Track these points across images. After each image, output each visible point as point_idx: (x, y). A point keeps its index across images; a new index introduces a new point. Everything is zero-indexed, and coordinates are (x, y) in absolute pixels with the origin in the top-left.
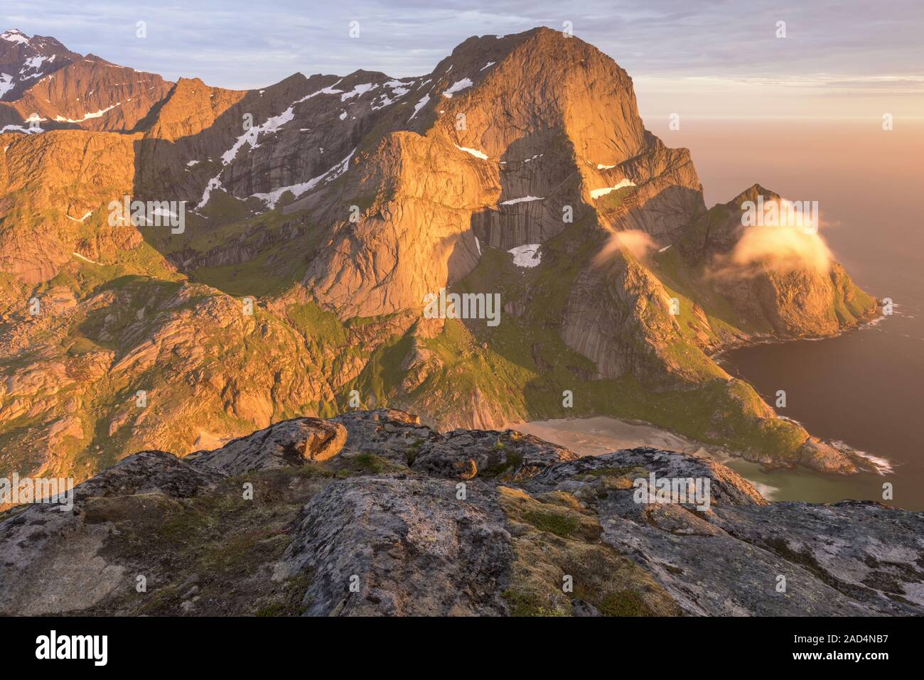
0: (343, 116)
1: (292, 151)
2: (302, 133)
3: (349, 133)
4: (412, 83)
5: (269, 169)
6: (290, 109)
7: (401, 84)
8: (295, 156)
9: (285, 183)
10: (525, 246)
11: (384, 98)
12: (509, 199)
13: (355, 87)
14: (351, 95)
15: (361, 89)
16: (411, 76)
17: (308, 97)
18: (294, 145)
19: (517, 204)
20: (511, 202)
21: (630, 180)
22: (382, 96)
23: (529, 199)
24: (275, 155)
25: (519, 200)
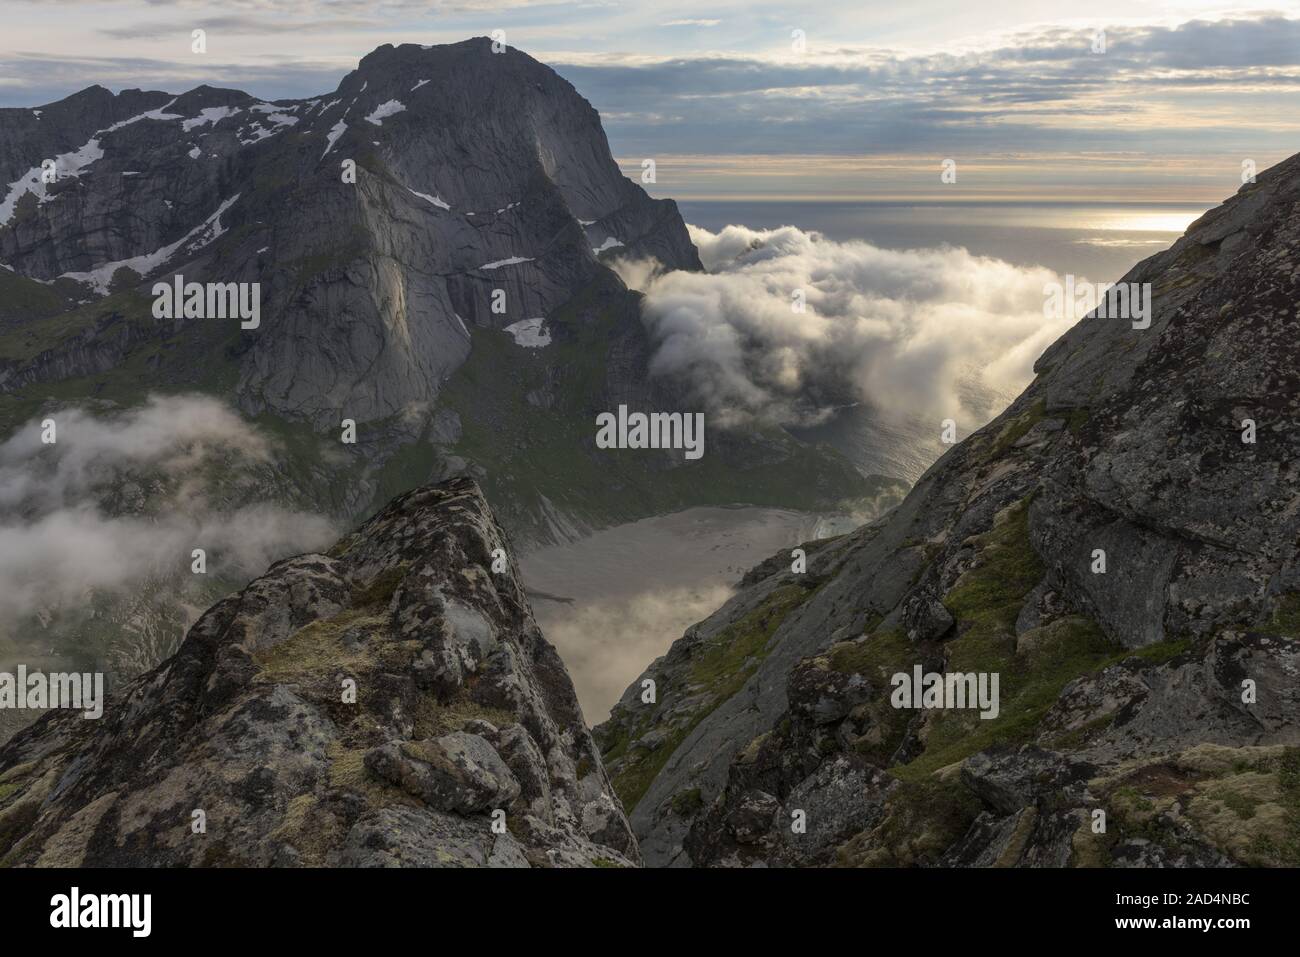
0: (195, 153)
1: (118, 205)
2: (126, 177)
3: (212, 178)
4: (296, 108)
5: (82, 234)
6: (93, 143)
7: (278, 109)
8: (125, 213)
9: (115, 255)
10: (524, 321)
11: (257, 128)
12: (489, 261)
13: (202, 111)
14: (198, 122)
15: (214, 114)
16: (291, 99)
17: (121, 124)
18: (120, 196)
19: (502, 268)
20: (494, 266)
21: (617, 238)
22: (253, 125)
23: (514, 260)
24: (87, 212)
25: (502, 263)
